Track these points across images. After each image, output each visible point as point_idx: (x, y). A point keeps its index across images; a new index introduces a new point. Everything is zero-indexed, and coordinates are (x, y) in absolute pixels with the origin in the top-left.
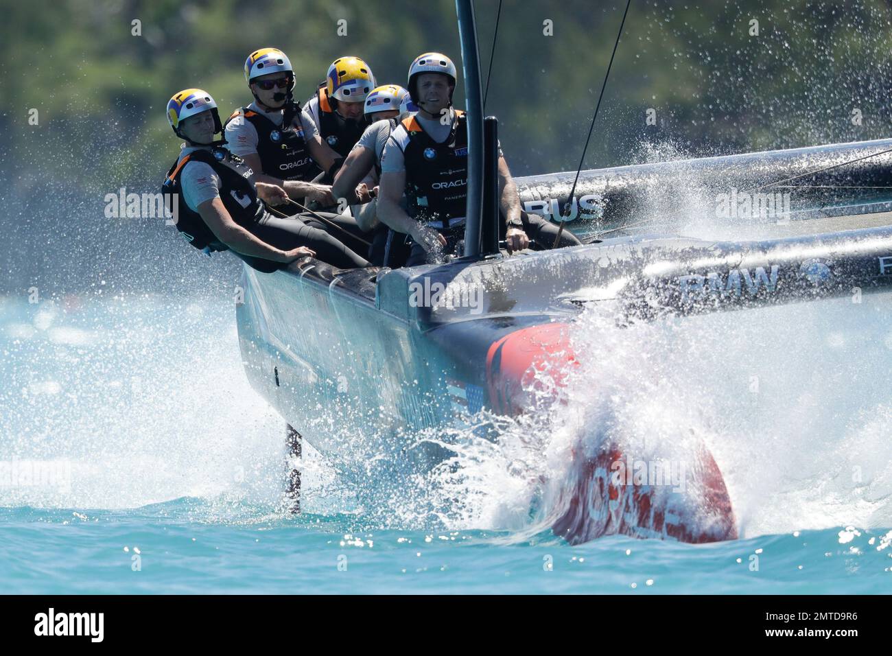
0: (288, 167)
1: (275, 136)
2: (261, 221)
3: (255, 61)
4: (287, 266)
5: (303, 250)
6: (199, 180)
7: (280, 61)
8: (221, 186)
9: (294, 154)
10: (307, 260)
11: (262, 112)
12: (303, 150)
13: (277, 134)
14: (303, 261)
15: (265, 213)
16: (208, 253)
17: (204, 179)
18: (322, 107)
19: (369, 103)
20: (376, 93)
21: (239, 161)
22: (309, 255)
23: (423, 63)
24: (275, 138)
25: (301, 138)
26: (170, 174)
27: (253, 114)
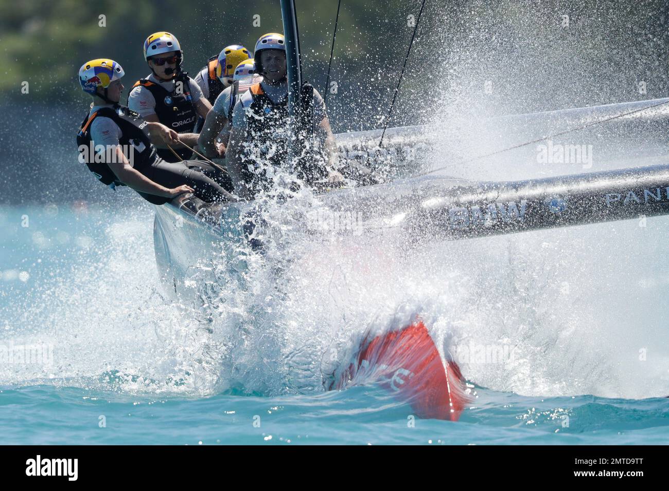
0: (178, 124)
1: (168, 100)
2: (153, 165)
3: (150, 43)
4: (171, 200)
5: (184, 187)
6: (104, 132)
7: (169, 43)
8: (121, 136)
9: (183, 114)
10: (187, 196)
11: (157, 82)
12: (190, 111)
13: (169, 99)
14: (184, 196)
15: (158, 158)
16: (113, 188)
17: (107, 132)
18: (211, 76)
19: (237, 73)
20: (243, 66)
21: (136, 116)
22: (188, 192)
23: (265, 41)
24: (168, 102)
25: (189, 101)
26: (82, 127)
27: (151, 84)
